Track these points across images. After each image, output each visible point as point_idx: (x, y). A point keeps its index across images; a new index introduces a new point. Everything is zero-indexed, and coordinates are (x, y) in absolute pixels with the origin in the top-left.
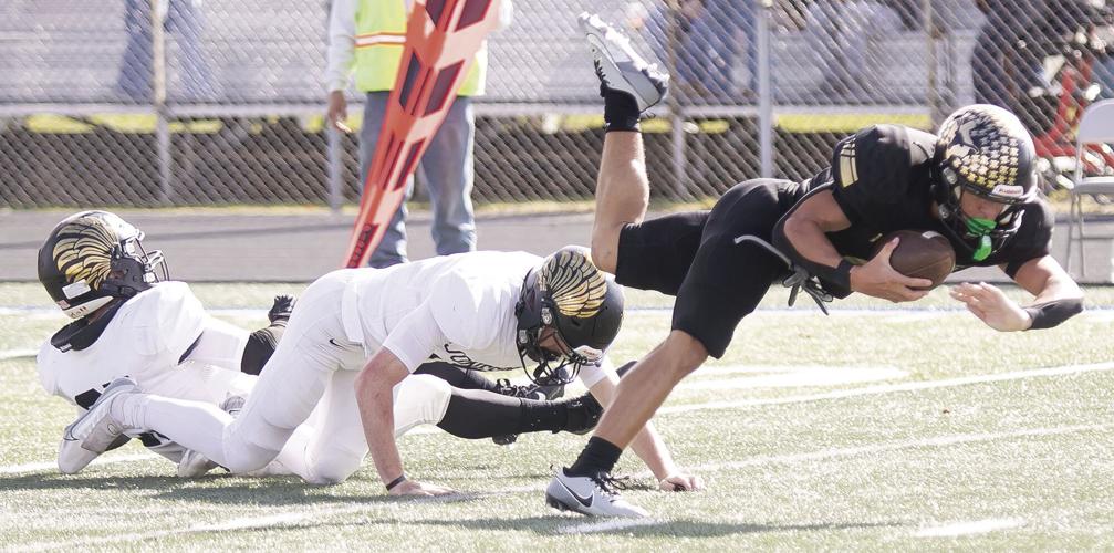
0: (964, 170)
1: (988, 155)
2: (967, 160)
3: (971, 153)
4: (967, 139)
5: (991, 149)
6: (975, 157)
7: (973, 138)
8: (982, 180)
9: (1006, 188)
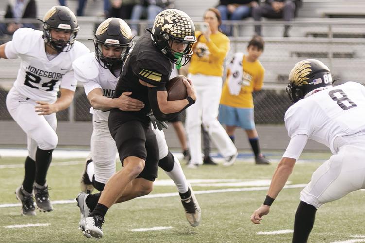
0: (172, 33)
1: (180, 26)
2: (172, 29)
3: (173, 26)
4: (170, 21)
5: (181, 23)
6: (175, 28)
7: (172, 21)
8: (180, 36)
9: (189, 37)
